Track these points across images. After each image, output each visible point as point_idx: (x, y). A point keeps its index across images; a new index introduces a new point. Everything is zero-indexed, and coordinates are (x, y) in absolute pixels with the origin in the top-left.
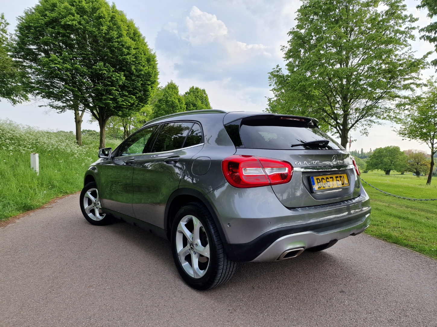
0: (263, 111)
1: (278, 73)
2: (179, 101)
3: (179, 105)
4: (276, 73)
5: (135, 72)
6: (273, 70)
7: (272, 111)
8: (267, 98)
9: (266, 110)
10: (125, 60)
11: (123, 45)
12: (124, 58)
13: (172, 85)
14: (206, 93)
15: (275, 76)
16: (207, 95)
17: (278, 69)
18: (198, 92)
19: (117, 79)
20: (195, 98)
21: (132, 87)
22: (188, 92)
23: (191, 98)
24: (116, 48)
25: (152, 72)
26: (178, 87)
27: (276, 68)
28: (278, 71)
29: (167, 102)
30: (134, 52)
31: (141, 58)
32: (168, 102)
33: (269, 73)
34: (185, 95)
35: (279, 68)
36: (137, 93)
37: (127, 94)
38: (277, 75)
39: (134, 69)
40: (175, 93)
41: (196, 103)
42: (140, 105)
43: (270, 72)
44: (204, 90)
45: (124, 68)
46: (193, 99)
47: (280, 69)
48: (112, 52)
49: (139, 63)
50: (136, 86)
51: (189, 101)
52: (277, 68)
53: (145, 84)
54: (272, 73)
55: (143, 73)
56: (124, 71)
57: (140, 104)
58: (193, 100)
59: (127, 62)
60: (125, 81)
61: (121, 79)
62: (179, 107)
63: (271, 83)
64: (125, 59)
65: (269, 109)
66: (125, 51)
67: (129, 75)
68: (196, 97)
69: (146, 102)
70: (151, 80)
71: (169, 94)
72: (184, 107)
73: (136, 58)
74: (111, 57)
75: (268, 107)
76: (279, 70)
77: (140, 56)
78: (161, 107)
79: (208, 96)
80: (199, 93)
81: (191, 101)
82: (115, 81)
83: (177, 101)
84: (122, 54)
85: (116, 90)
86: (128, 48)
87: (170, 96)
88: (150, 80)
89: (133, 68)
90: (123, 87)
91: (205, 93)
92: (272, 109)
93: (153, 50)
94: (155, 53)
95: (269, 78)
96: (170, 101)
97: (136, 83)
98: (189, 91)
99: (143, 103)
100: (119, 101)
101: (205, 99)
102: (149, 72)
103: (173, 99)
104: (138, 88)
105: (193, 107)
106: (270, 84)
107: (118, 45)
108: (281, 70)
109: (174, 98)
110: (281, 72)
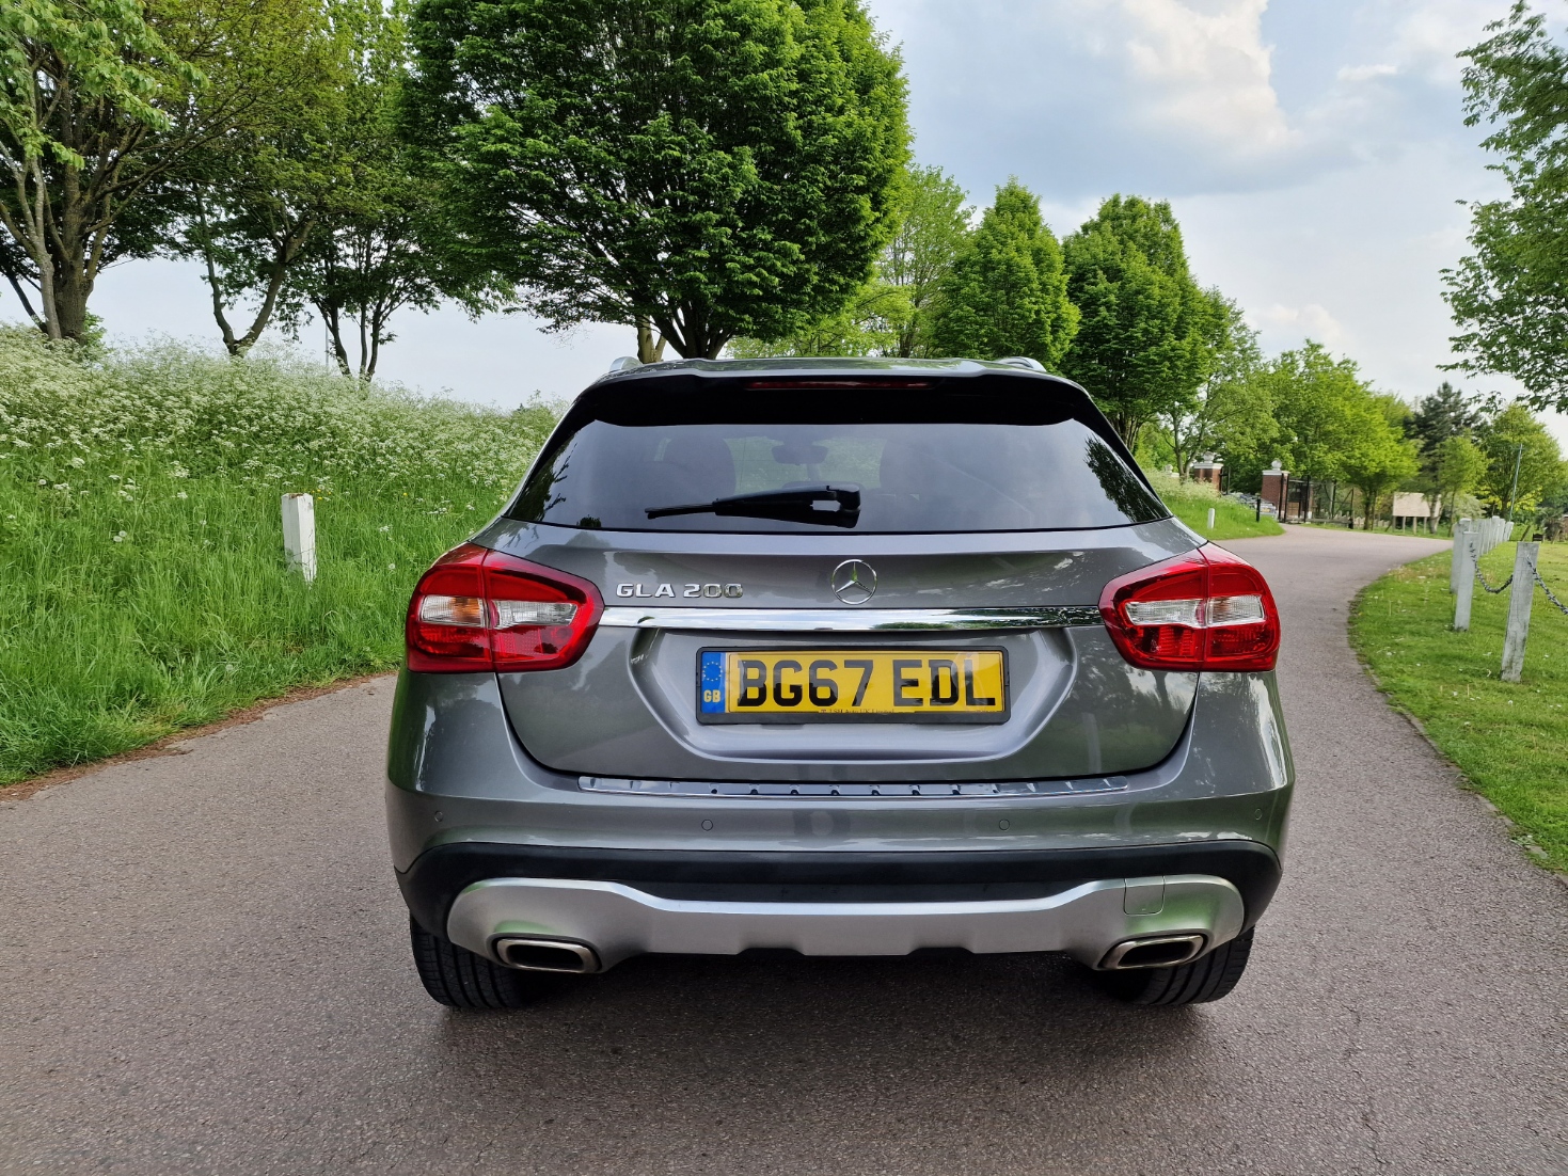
0: (1443, 271)
1: (1523, 48)
2: (1038, 262)
3: (1034, 275)
4: (1508, 52)
5: (799, 138)
6: (1491, 35)
7: (1492, 269)
8: (1469, 205)
9: (1463, 266)
10: (755, 90)
11: (746, 31)
12: (752, 81)
13: (1011, 194)
14: (1174, 216)
15: (1501, 67)
16: (1175, 228)
17: (1520, 26)
18: (1134, 219)
19: (725, 178)
20: (1121, 242)
21: (789, 208)
22: (1092, 220)
23: (1105, 246)
24: (717, 44)
25: (874, 133)
26: (1036, 202)
27: (1507, 21)
28: (1521, 38)
29: (987, 266)
30: (793, 50)
31: (824, 76)
32: (994, 269)
33: (1466, 53)
34: (1077, 236)
35: (1526, 15)
36: (809, 231)
37: (769, 237)
38: (1517, 61)
39: (796, 128)
40: (1021, 226)
41: (1123, 266)
42: (833, 282)
43: (1474, 46)
44: (1163, 209)
45: (753, 129)
46: (1110, 249)
47: (1533, 22)
48: (703, 62)
49: (818, 101)
50: (804, 202)
51: (1094, 257)
52: (1515, 19)
53: (845, 190)
54: (1480, 53)
55: (831, 140)
56: (752, 140)
57: (835, 277)
58: (1113, 253)
59: (765, 100)
60: (760, 186)
61: (741, 177)
62: (1035, 285)
63: (1475, 111)
64: (753, 87)
65: (1480, 262)
66: (755, 49)
67: (780, 159)
68: (1127, 237)
69: (861, 269)
70: (870, 166)
71: (994, 236)
72: (1057, 283)
73: (803, 76)
74: (702, 86)
75: (1473, 251)
76: (1526, 28)
77: (823, 69)
78: (963, 291)
79: (1181, 229)
80: (1140, 223)
81: (1101, 256)
82: (715, 185)
83: (1027, 261)
84: (744, 66)
85: (719, 224)
86: (772, 37)
87: (1002, 244)
88: (866, 168)
89: (791, 124)
90: (754, 211)
91: (1167, 220)
92: (1493, 259)
93: (888, 37)
94: (897, 49)
95: (1467, 82)
96: (999, 263)
97: (804, 187)
98: (1096, 218)
99: (844, 274)
100: (733, 271)
101: (1168, 245)
102: (860, 135)
103: (1014, 254)
104: (814, 208)
105: (1107, 284)
106: (1470, 115)
107: (724, 28)
108: (1542, 26)
109: (1018, 250)
110: (1543, 40)
